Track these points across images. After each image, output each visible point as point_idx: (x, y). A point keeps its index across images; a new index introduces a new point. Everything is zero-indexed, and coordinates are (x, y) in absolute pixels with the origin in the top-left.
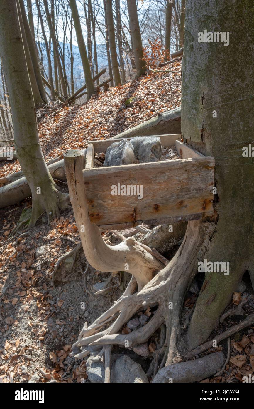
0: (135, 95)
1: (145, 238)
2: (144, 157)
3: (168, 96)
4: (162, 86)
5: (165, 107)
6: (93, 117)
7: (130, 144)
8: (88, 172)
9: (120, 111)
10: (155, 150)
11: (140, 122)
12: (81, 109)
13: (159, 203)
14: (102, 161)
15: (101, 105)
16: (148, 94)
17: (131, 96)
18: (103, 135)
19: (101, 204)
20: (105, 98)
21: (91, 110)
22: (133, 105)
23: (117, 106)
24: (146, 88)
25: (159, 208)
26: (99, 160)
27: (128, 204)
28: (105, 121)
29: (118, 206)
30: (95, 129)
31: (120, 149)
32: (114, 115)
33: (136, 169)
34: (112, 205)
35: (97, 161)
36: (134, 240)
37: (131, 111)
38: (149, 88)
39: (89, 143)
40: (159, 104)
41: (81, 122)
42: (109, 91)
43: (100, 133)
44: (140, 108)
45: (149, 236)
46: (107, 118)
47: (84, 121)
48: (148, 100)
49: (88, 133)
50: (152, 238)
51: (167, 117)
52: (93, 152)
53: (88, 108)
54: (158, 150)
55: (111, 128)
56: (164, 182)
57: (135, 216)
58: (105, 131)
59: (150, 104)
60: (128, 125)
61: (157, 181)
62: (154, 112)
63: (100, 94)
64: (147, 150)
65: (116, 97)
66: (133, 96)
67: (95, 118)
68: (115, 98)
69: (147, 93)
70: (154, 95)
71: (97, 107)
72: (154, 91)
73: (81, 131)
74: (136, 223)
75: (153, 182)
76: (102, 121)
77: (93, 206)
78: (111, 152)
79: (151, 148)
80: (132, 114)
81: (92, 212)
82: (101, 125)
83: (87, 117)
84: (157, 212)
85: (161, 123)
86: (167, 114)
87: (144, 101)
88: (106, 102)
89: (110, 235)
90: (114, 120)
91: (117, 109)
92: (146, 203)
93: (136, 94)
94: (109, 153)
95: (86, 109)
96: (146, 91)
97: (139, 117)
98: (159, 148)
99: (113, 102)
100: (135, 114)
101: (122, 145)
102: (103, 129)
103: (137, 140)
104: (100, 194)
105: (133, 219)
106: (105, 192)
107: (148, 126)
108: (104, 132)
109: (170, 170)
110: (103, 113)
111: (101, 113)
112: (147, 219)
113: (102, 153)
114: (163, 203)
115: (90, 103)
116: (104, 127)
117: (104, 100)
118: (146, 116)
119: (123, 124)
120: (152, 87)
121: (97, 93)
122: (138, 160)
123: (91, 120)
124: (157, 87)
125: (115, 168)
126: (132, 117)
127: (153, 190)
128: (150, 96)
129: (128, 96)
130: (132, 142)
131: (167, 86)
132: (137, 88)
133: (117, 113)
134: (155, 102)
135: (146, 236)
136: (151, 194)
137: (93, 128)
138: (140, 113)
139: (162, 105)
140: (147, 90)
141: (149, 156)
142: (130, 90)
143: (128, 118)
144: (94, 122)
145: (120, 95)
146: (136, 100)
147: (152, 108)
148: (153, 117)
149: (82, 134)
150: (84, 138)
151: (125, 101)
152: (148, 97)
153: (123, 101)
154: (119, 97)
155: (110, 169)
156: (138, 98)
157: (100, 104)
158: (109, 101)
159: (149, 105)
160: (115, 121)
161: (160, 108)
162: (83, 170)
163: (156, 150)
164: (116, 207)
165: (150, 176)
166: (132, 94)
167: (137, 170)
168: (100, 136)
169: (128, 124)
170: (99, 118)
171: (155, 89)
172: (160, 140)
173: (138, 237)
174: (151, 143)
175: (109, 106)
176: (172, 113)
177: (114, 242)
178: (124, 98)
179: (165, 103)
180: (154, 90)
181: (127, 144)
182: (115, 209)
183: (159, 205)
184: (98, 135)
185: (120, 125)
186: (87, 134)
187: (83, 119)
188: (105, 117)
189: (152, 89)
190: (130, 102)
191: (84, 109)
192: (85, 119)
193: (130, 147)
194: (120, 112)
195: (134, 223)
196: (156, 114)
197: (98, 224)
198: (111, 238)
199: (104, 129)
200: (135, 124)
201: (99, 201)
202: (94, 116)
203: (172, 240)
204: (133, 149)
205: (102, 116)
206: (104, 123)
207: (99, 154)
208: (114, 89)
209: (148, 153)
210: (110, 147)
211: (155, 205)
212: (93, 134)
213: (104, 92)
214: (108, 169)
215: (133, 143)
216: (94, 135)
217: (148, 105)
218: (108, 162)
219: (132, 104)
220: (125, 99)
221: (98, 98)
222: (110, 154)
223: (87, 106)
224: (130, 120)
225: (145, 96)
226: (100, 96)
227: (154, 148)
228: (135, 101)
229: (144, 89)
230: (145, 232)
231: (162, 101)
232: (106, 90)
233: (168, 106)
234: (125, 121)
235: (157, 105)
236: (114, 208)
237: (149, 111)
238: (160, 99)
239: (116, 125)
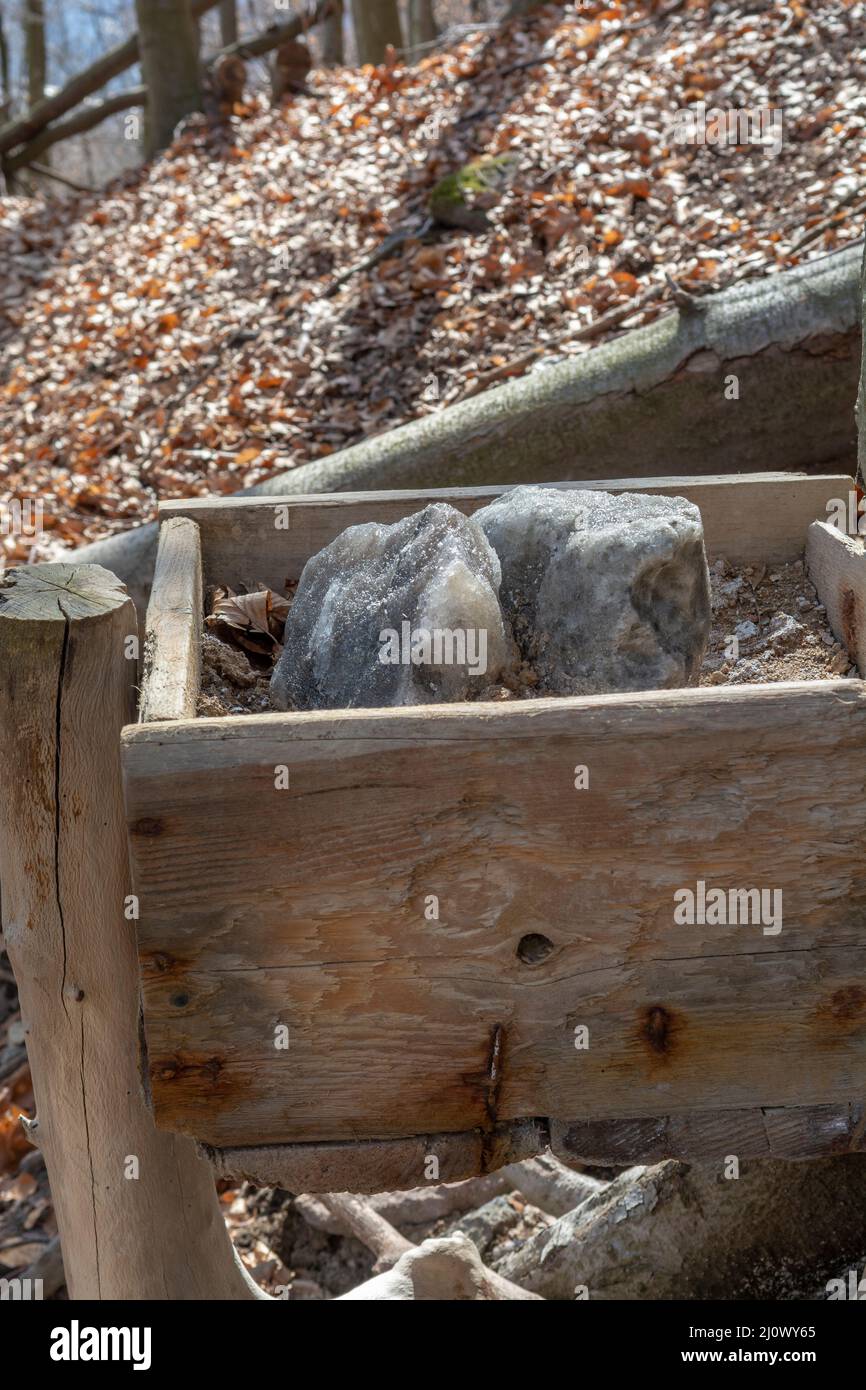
0: (505, 145)
1: (557, 1250)
2: (578, 640)
3: (756, 163)
4: (714, 85)
5: (728, 242)
6: (185, 292)
7: (478, 544)
8: (162, 741)
9: (387, 256)
10: (657, 597)
11: (539, 348)
12: (100, 222)
13: (678, 994)
14: (258, 649)
15: (251, 203)
16: (601, 142)
17: (475, 152)
18: (259, 426)
19: (244, 983)
20: (282, 151)
21: (172, 232)
22: (491, 215)
23: (368, 219)
24: (591, 90)
25: (681, 1037)
26: (238, 647)
27: (449, 993)
28: (275, 326)
29: (374, 1004)
30: (202, 381)
31: (405, 573)
32: (344, 280)
33: (518, 735)
34: (327, 996)
35: (225, 651)
36: (469, 1265)
37: (470, 261)
38: (613, 95)
39: (165, 515)
40: (682, 217)
41: (96, 319)
42: (309, 95)
43: (238, 415)
44: (543, 242)
45: (583, 1229)
46: (292, 301)
47: (117, 313)
48: (604, 188)
49: (145, 405)
50: (612, 1253)
51: (746, 325)
52: (196, 582)
53: (150, 219)
54: (685, 598)
55: (317, 377)
56: (724, 839)
57: (498, 1090)
58: (276, 403)
59: (619, 212)
60: (447, 362)
61: (675, 834)
62: (644, 279)
63: (246, 118)
64: (603, 592)
65: (363, 150)
66: (493, 146)
67: (197, 293)
68: (355, 157)
69: (595, 133)
70: (646, 151)
71: (217, 211)
72: (647, 118)
73: (89, 388)
74: (503, 1144)
75: (638, 837)
76: (254, 319)
77: (181, 1001)
78: (330, 595)
79: (630, 579)
80: (481, 287)
81: (175, 1047)
82: (248, 356)
83: (139, 282)
84: (665, 1063)
85: (696, 367)
86: (743, 304)
87: (572, 188)
88: (284, 181)
89: (275, 1206)
90: (344, 321)
91: (369, 242)
92: (583, 994)
93: (511, 132)
94: (319, 596)
95: (136, 221)
96: (591, 120)
97: (533, 305)
98: (688, 580)
99: (338, 183)
100: (498, 283)
101: (416, 550)
102: (261, 385)
103: (525, 512)
104: (239, 914)
105: (477, 1114)
106: (277, 894)
107: (601, 387)
108: (268, 409)
109: (773, 756)
110: (265, 265)
111: (247, 266)
112: (582, 1114)
113: (258, 595)
114: (710, 1001)
115: (165, 177)
116: (264, 367)
117: (274, 165)
118: (580, 302)
119: (407, 355)
120: (634, 89)
121: (223, 107)
122: (532, 660)
123: (170, 310)
124: (670, 88)
125: (361, 722)
126: (482, 307)
127: (637, 897)
128: (620, 156)
129: (455, 145)
130: (489, 526)
131: (749, 84)
132: (518, 88)
133: (367, 268)
134: (654, 203)
135: (563, 1229)
136: (620, 928)
137: (184, 372)
138: (537, 279)
139: (710, 224)
140: (600, 108)
141: (615, 636)
142: (468, 102)
143: (451, 312)
144: (193, 331)
145: (390, 133)
146: (510, 178)
147: (628, 245)
148: (634, 311)
149: (95, 413)
150: (114, 444)
151: (430, 183)
152: (604, 158)
153: (415, 178)
154: (384, 150)
155: (326, 731)
156: (527, 164)
157: (245, 196)
158: (312, 178)
159: (610, 222)
160: (348, 330)
161: (689, 251)
162: (128, 731)
163: (669, 594)
164: (353, 1011)
165: (620, 794)
166: (484, 134)
167: (526, 742)
168: (230, 432)
169: (446, 353)
170: (229, 295)
171: (658, 104)
172: (698, 526)
173: (498, 1232)
174: (631, 541)
175: (309, 209)
176: (779, 297)
177: (310, 1258)
178: (419, 157)
179: (732, 210)
180: (650, 110)
181: (453, 544)
182: (345, 1031)
183: (683, 1009)
184: (222, 424)
185: (390, 363)
186: (137, 412)
187: (106, 299)
188: (275, 295)
189: (638, 100)
190: (464, 195)
191: (116, 222)
192: (122, 302)
193: (474, 562)
194: (390, 267)
195: (488, 1145)
196: (658, 297)
197: (211, 1141)
198: (286, 1225)
199: (269, 388)
200: (501, 361)
201: (233, 963)
202: (190, 283)
203: (767, 1274)
204: (498, 581)
205: (253, 284)
206: (267, 336)
207: (238, 599)
208: (346, 85)
209: (608, 614)
210: (326, 554)
211: (652, 1011)
212: (179, 414)
213: (277, 100)
214: (311, 726)
215: (501, 538)
216: (187, 426)
217: (600, 226)
218: (310, 666)
219: (480, 209)
220: (431, 167)
221: (226, 149)
222: (326, 608)
223: (140, 204)
224: (460, 327)
225: (581, 156)
226: (246, 129)
227: (652, 581)
228: (502, 191)
229: (576, 96)
230: (555, 1196)
231: (709, 197)
232: (289, 88)
233: (749, 234)
234: (422, 337)
235: (672, 222)
236: (336, 1018)
237: (605, 264)
238: (693, 178)
239: (355, 359)
